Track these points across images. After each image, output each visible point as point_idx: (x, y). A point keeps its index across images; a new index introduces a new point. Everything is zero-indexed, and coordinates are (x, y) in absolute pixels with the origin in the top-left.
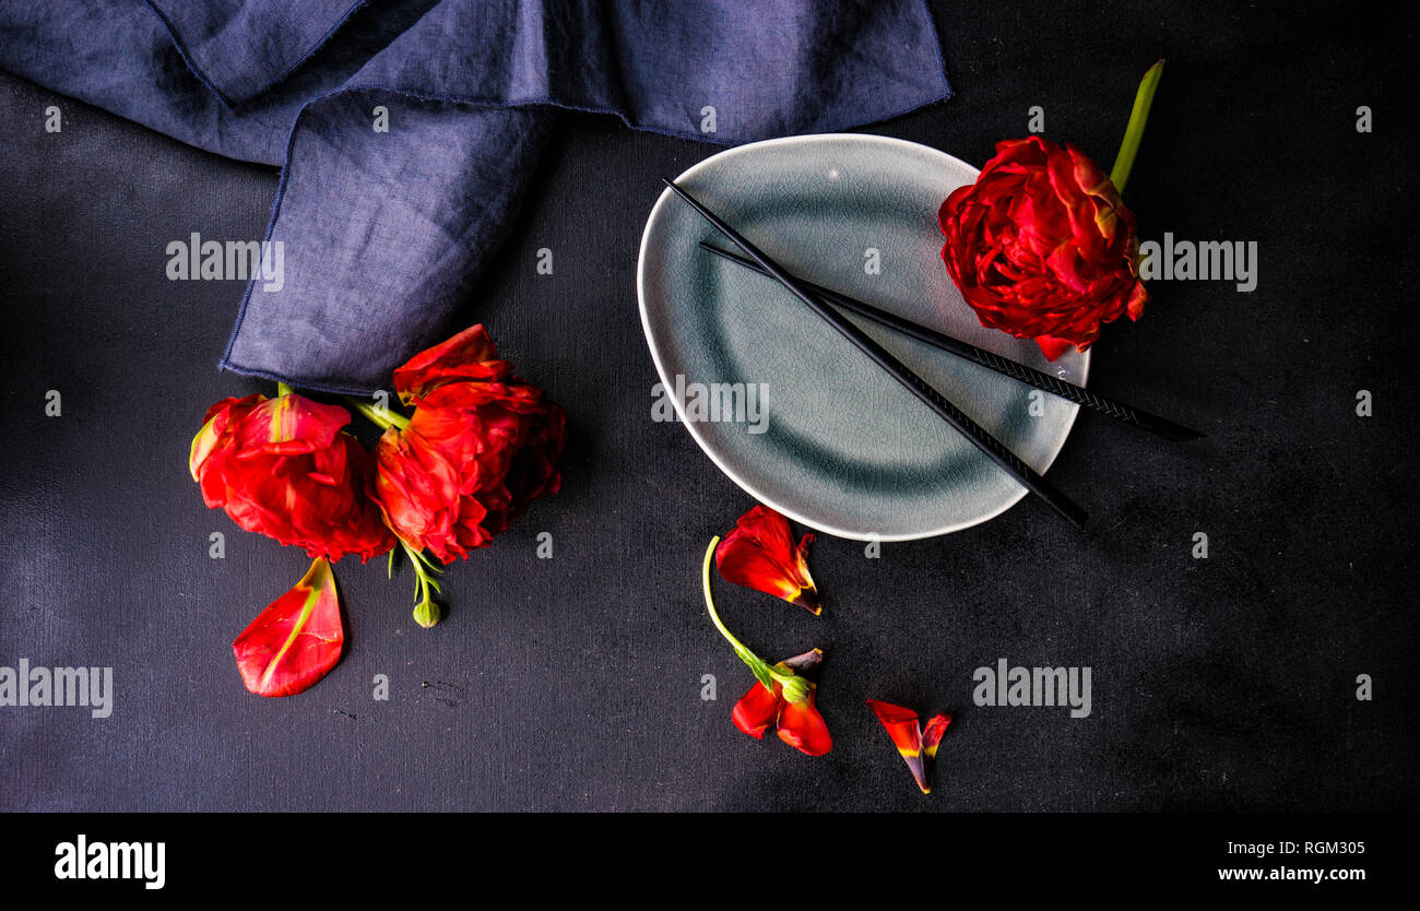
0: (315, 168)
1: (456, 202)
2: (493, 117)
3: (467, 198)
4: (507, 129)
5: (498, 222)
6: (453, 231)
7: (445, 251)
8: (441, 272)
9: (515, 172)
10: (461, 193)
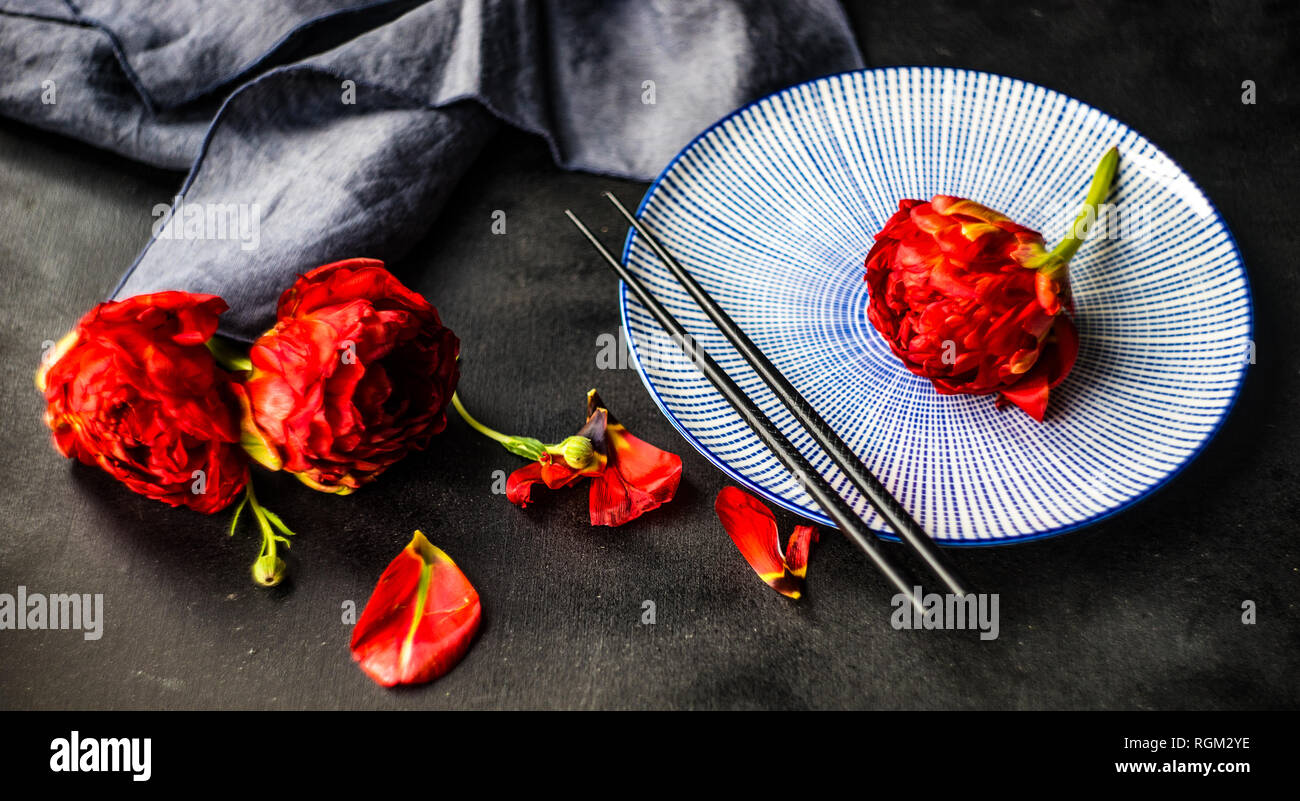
0: (228, 162)
1: (370, 175)
2: (419, 115)
3: (382, 174)
4: (432, 125)
5: (411, 208)
6: (364, 200)
7: (353, 214)
8: (346, 233)
9: (435, 167)
10: (377, 168)
